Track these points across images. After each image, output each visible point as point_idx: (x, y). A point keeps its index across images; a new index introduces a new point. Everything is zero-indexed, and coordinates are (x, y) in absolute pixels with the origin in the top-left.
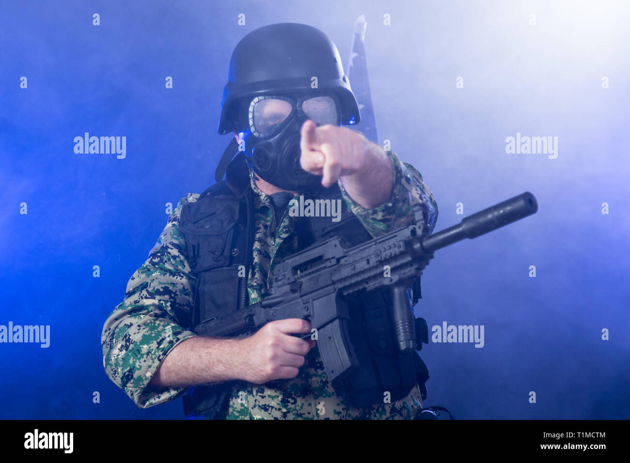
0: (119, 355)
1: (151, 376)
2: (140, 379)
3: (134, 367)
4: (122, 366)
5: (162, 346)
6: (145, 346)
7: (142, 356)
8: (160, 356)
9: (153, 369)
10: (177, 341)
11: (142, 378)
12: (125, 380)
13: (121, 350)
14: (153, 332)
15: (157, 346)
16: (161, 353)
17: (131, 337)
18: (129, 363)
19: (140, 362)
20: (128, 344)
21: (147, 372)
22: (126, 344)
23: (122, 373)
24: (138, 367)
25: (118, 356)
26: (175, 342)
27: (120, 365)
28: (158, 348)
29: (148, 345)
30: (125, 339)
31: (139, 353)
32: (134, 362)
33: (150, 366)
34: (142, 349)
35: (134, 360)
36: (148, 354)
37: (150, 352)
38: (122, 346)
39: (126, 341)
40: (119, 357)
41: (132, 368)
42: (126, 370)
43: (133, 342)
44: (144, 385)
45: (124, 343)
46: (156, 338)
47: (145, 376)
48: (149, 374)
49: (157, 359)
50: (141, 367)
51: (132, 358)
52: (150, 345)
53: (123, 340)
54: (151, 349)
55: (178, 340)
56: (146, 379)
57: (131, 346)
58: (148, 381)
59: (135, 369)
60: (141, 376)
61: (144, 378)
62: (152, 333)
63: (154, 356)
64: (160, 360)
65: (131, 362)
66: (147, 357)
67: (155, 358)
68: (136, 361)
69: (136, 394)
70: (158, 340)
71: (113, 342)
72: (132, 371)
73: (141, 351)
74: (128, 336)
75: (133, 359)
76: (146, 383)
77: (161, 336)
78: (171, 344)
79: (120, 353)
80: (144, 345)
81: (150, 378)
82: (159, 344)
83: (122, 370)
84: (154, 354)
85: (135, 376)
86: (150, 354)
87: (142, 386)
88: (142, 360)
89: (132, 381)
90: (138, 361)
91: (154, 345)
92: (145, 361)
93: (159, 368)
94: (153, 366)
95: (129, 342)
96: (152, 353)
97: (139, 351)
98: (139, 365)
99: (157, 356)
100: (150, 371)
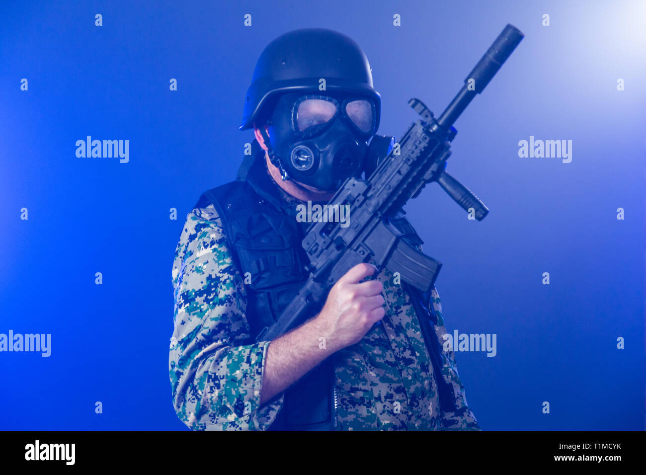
0: (212, 397)
1: (260, 394)
2: (252, 402)
3: (240, 395)
4: (228, 401)
5: (253, 362)
6: (238, 372)
7: (240, 382)
8: (257, 370)
9: (258, 386)
12: (238, 411)
13: (212, 392)
15: (248, 365)
16: (257, 367)
17: (217, 374)
18: (233, 395)
19: (243, 388)
20: (217, 382)
21: (253, 392)
22: (215, 384)
23: (233, 407)
24: (244, 392)
25: (211, 399)
26: (262, 351)
27: (226, 401)
28: (250, 365)
29: (239, 369)
30: (211, 380)
31: (235, 381)
32: (237, 392)
33: (253, 386)
34: (236, 376)
35: (236, 389)
36: (245, 376)
37: (247, 373)
38: (211, 388)
39: (214, 380)
40: (213, 399)
41: (238, 397)
42: (234, 403)
43: (222, 377)
44: (257, 405)
45: (212, 384)
46: (241, 361)
47: (254, 397)
48: (257, 393)
49: (256, 374)
50: (246, 391)
51: (232, 389)
52: (241, 368)
53: (209, 382)
54: (245, 370)
55: (262, 348)
56: (257, 399)
57: (223, 382)
58: (259, 399)
59: (242, 396)
60: (251, 399)
61: (254, 399)
62: (234, 360)
63: (253, 374)
64: (259, 373)
65: (234, 393)
66: (246, 380)
67: (254, 375)
68: (238, 389)
70: (245, 360)
71: (199, 394)
73: (236, 378)
74: (213, 375)
75: (234, 389)
76: (258, 402)
77: (244, 356)
78: (260, 355)
79: (213, 395)
80: (236, 372)
81: (259, 396)
82: (249, 361)
83: (231, 405)
84: (251, 372)
86: (247, 375)
87: (257, 407)
88: (243, 385)
90: (240, 388)
91: (245, 366)
92: (246, 384)
94: (256, 384)
95: (218, 379)
96: (249, 372)
97: (234, 380)
98: (243, 391)
99: (256, 372)
100: (256, 390)
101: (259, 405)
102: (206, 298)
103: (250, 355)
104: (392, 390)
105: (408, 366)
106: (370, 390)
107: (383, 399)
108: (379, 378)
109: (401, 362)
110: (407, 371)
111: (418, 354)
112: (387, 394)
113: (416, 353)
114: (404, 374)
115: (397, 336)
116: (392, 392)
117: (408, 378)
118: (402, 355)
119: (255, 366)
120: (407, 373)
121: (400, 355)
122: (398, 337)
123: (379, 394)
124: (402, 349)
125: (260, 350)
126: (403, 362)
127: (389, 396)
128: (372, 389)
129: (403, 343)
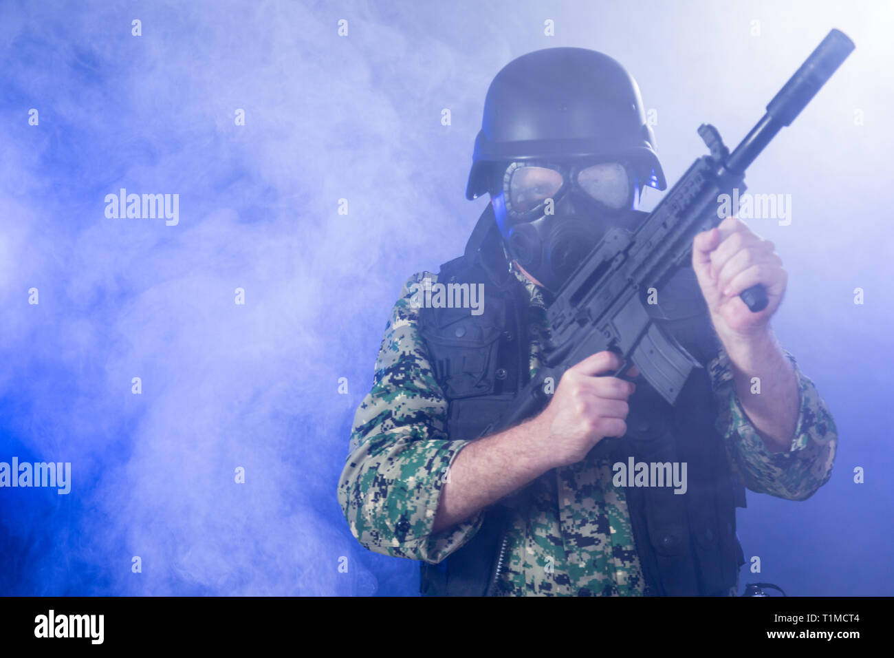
0: (376, 508)
1: (434, 515)
2: (420, 524)
3: (407, 512)
4: (389, 516)
5: (434, 470)
6: (411, 479)
7: (411, 493)
8: (436, 482)
9: (433, 504)
10: (451, 454)
11: (423, 522)
12: (400, 533)
13: (376, 500)
14: (413, 458)
15: (427, 471)
16: (437, 478)
17: (385, 477)
18: (398, 509)
19: (412, 502)
20: (384, 487)
21: (426, 511)
22: (381, 490)
23: (394, 525)
24: (412, 509)
25: (374, 511)
26: (449, 456)
27: (387, 516)
28: (429, 473)
29: (413, 475)
30: (376, 484)
31: (405, 491)
32: (404, 506)
33: (427, 502)
34: (408, 484)
35: (403, 503)
36: (418, 487)
37: (421, 483)
38: (376, 494)
39: (380, 485)
40: (377, 510)
41: (404, 514)
42: (397, 521)
43: (390, 482)
44: (427, 530)
45: (377, 489)
46: (420, 463)
47: (425, 517)
48: (430, 513)
49: (433, 488)
50: (415, 507)
51: (398, 501)
52: (417, 474)
53: (374, 486)
54: (420, 478)
55: (452, 452)
56: (428, 521)
57: (390, 488)
58: (431, 522)
59: (409, 513)
60: (420, 520)
61: (425, 521)
62: (412, 460)
63: (429, 486)
64: (437, 488)
65: (399, 506)
66: (419, 492)
67: (431, 488)
68: (406, 503)
69: (421, 547)
70: (426, 465)
71: (360, 497)
72: (406, 517)
73: (407, 487)
74: (380, 477)
75: (401, 502)
76: (429, 526)
77: (427, 458)
78: (446, 462)
79: (377, 505)
80: (408, 478)
81: (433, 518)
82: (429, 467)
83: (391, 522)
84: (428, 483)
85: (412, 522)
86: (421, 486)
87: (427, 533)
88: (413, 498)
89: (410, 531)
90: (408, 502)
91: (422, 473)
92: (418, 498)
93: (441, 499)
94: (431, 501)
95: (385, 484)
96: (425, 482)
97: (403, 488)
98: (412, 506)
99: (433, 484)
100: (430, 509)
101: (431, 531)
102: (392, 377)
103: (434, 457)
104: (551, 578)
105: (584, 548)
106: (522, 573)
107: (537, 589)
108: (536, 558)
109: (572, 540)
110: (580, 555)
111: (613, 531)
112: (542, 583)
113: (611, 528)
114: (573, 558)
115: (576, 502)
116: (551, 581)
117: (578, 565)
118: (576, 530)
119: (434, 475)
120: (578, 557)
121: (572, 530)
122: (578, 504)
123: (533, 580)
124: (578, 522)
125: (448, 455)
126: (575, 541)
127: (545, 585)
128: (524, 572)
129: (583, 513)
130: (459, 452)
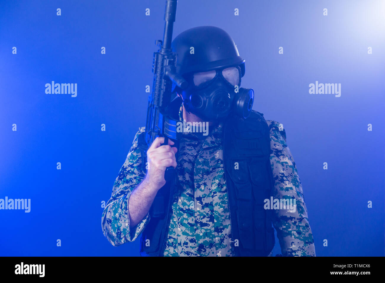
1: (128, 224)
2: (124, 230)
3: (119, 227)
4: (113, 231)
5: (123, 208)
6: (117, 214)
7: (119, 219)
8: (125, 212)
9: (127, 221)
10: (127, 200)
14: (116, 206)
15: (121, 209)
16: (125, 211)
17: (110, 219)
19: (119, 223)
24: (120, 225)
26: (127, 201)
32: (117, 225)
33: (125, 221)
34: (116, 217)
36: (120, 216)
37: (120, 214)
41: (118, 228)
42: (116, 231)
46: (118, 207)
49: (125, 215)
51: (115, 224)
52: (118, 212)
55: (127, 199)
56: (127, 228)
58: (128, 228)
61: (126, 228)
64: (126, 214)
65: (116, 226)
66: (121, 218)
68: (118, 224)
69: (128, 238)
70: (120, 207)
76: (128, 229)
77: (120, 204)
78: (126, 203)
81: (128, 226)
82: (121, 208)
83: (115, 233)
84: (122, 213)
85: (122, 230)
87: (128, 232)
89: (122, 234)
90: (118, 223)
93: (130, 218)
94: (126, 219)
96: (121, 214)
97: (116, 219)
98: (120, 224)
100: (126, 223)
130: (129, 198)
